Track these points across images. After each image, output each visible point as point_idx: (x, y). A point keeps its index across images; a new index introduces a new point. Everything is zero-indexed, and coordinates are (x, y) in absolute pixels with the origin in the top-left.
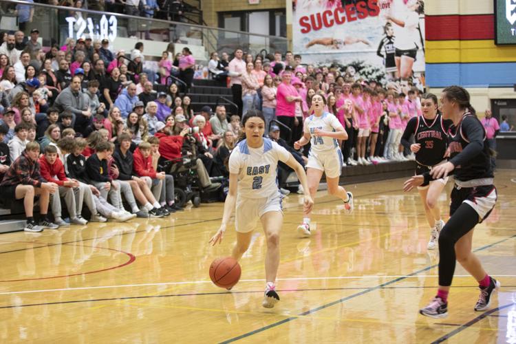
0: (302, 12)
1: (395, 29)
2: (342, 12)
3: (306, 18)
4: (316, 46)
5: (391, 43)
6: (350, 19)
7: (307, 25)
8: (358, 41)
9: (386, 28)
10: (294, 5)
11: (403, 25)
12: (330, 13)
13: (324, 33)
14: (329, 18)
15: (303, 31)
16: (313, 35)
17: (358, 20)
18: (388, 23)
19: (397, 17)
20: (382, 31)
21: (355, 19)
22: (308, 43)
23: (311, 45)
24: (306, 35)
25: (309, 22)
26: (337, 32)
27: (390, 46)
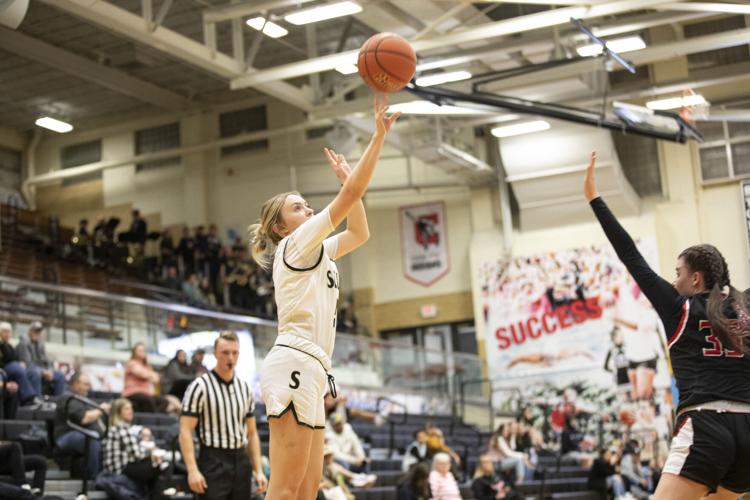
0: (497, 321)
1: (625, 334)
2: (551, 315)
3: (504, 330)
5: (621, 352)
6: (564, 326)
7: (507, 340)
8: (576, 354)
9: (613, 334)
10: (486, 312)
11: (635, 328)
12: (536, 320)
13: (530, 347)
14: (536, 327)
15: (501, 347)
16: (515, 351)
17: (575, 327)
18: (616, 328)
19: (628, 317)
20: (608, 338)
21: (569, 325)
22: (508, 362)
23: (513, 364)
24: (506, 352)
25: (508, 334)
26: (549, 344)
27: (621, 357)
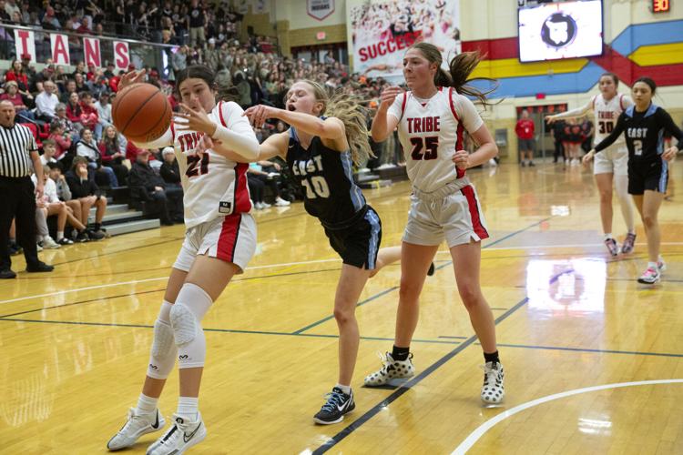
0: (360, 44)
2: (393, 42)
3: (364, 49)
4: (373, 71)
6: (400, 48)
7: (365, 55)
10: (354, 38)
12: (383, 44)
13: (380, 61)
14: (383, 48)
15: (362, 60)
16: (370, 63)
17: (406, 48)
21: (403, 48)
22: (366, 69)
23: (369, 70)
24: (366, 63)
25: (367, 52)
26: (390, 59)
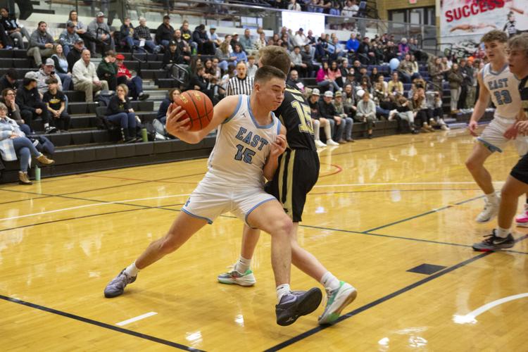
0: (447, 7)
1: (516, 16)
2: (476, 5)
3: (450, 12)
4: (457, 31)
5: (513, 26)
6: (482, 11)
7: (451, 16)
8: (488, 26)
9: (509, 16)
10: (441, 3)
11: (522, 13)
12: (467, 7)
13: (464, 21)
14: (467, 11)
15: (448, 21)
16: (455, 23)
17: (489, 11)
18: (511, 13)
19: (518, 7)
20: (506, 18)
21: (485, 10)
22: (451, 29)
23: (454, 30)
24: (450, 23)
25: (452, 14)
26: (473, 20)
27: (512, 28)
